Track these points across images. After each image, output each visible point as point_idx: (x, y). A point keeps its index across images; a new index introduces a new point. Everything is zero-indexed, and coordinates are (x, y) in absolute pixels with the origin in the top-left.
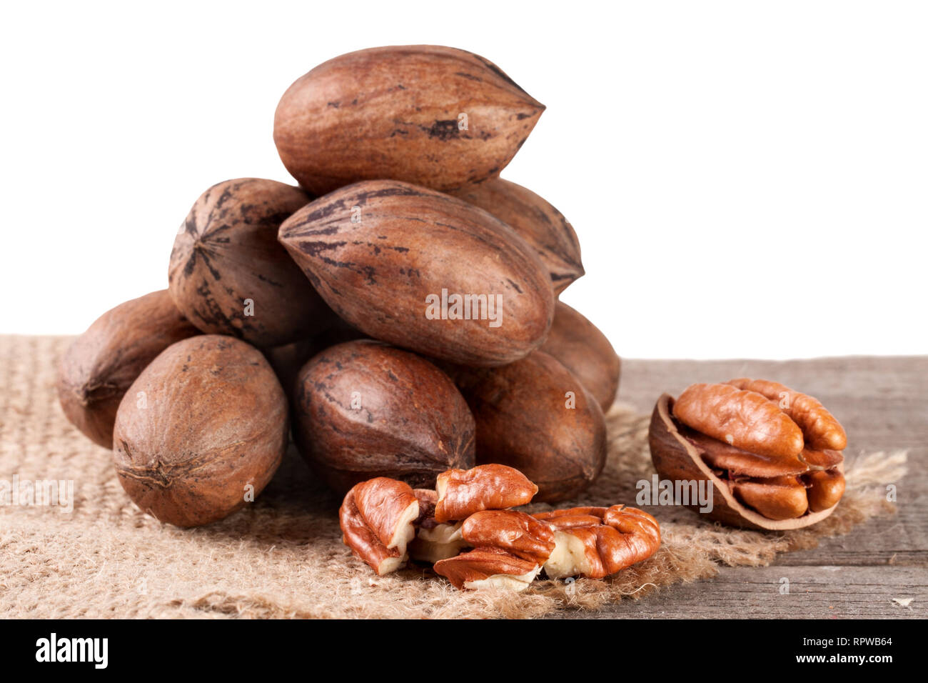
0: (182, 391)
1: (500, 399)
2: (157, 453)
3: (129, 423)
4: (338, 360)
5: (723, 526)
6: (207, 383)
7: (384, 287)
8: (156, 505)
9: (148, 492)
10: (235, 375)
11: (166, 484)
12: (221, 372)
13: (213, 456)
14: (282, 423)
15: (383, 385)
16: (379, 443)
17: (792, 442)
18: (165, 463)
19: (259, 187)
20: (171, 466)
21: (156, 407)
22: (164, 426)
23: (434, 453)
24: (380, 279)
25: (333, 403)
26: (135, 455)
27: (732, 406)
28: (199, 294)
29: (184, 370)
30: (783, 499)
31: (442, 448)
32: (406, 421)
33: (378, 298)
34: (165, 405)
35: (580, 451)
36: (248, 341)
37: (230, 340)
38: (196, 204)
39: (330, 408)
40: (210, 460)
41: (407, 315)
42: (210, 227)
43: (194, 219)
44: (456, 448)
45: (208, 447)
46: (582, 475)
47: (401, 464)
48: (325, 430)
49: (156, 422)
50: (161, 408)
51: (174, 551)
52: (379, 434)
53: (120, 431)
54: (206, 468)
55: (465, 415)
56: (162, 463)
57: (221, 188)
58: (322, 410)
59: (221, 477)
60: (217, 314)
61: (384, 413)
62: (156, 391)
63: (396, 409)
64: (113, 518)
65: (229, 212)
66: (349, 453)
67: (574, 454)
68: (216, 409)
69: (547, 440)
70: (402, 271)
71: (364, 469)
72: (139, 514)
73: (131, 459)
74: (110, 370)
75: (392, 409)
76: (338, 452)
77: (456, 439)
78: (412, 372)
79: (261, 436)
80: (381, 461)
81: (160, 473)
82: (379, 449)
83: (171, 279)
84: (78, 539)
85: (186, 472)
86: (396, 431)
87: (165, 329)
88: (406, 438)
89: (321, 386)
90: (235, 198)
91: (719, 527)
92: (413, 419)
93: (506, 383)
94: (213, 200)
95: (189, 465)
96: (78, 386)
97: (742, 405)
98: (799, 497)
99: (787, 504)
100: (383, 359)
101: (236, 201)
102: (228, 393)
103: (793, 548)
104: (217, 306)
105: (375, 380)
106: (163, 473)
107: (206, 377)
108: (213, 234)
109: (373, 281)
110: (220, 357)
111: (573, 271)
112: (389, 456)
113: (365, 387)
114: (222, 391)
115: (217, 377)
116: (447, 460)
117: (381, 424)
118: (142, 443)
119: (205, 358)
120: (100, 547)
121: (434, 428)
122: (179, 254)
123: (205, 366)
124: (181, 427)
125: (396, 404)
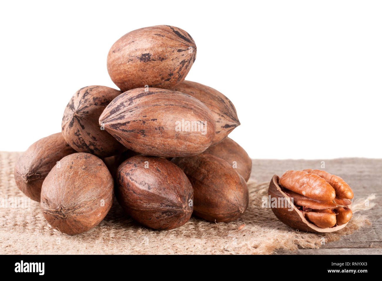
0: (70, 177)
1: (203, 178)
2: (60, 203)
3: (48, 191)
4: (135, 163)
5: (300, 231)
6: (81, 173)
7: (150, 137)
8: (60, 225)
9: (56, 220)
10: (92, 170)
11: (64, 217)
12: (86, 169)
13: (84, 205)
14: (112, 190)
15: (154, 174)
16: (153, 198)
17: (330, 194)
18: (64, 208)
19: (101, 90)
20: (66, 209)
21: (59, 184)
22: (63, 192)
23: (177, 203)
24: (147, 134)
25: (133, 181)
26: (51, 204)
27: (305, 180)
28: (75, 135)
29: (71, 168)
30: (326, 219)
31: (180, 201)
32: (164, 189)
33: (148, 141)
34: (63, 183)
35: (238, 200)
36: (96, 155)
37: (89, 155)
38: (73, 97)
39: (132, 183)
40: (83, 206)
41: (161, 145)
42: (80, 107)
43: (73, 103)
44: (186, 200)
45: (82, 201)
46: (239, 211)
47: (162, 207)
48: (130, 193)
49: (60, 190)
50: (62, 185)
51: (69, 245)
52: (153, 195)
53: (44, 194)
54: (81, 210)
55: (189, 186)
56: (63, 208)
57: (84, 90)
58: (128, 184)
59: (88, 213)
60: (83, 143)
61: (155, 186)
62: (59, 177)
63: (160, 184)
64: (40, 231)
65: (88, 100)
66: (140, 202)
67: (235, 202)
68: (85, 184)
69: (223, 196)
70: (156, 129)
71: (146, 209)
72: (51, 229)
73: (49, 206)
74: (37, 168)
75: (159, 184)
76: (136, 202)
77: (186, 197)
78: (167, 168)
79: (104, 196)
80: (154, 206)
81: (61, 212)
82: (153, 201)
83: (63, 129)
84: (28, 241)
85: (73, 212)
86: (160, 193)
87: (60, 150)
88: (164, 196)
89: (128, 174)
90: (90, 95)
91: (298, 232)
92: (168, 188)
93: (206, 172)
94: (81, 95)
95: (74, 208)
96: (24, 175)
97: (309, 179)
98: (333, 218)
99: (327, 221)
100: (154, 163)
101: (91, 95)
102: (90, 178)
103: (329, 241)
104: (83, 140)
105: (151, 171)
106: (63, 212)
107: (80, 171)
108: (81, 110)
109: (145, 135)
110: (85, 162)
111: (235, 123)
112: (157, 204)
113: (147, 174)
114: (87, 177)
115: (85, 171)
116: (182, 205)
117: (154, 190)
118: (54, 199)
119: (79, 163)
120: (37, 244)
121: (177, 192)
122: (67, 118)
123: (79, 166)
124: (70, 192)
125: (160, 182)
